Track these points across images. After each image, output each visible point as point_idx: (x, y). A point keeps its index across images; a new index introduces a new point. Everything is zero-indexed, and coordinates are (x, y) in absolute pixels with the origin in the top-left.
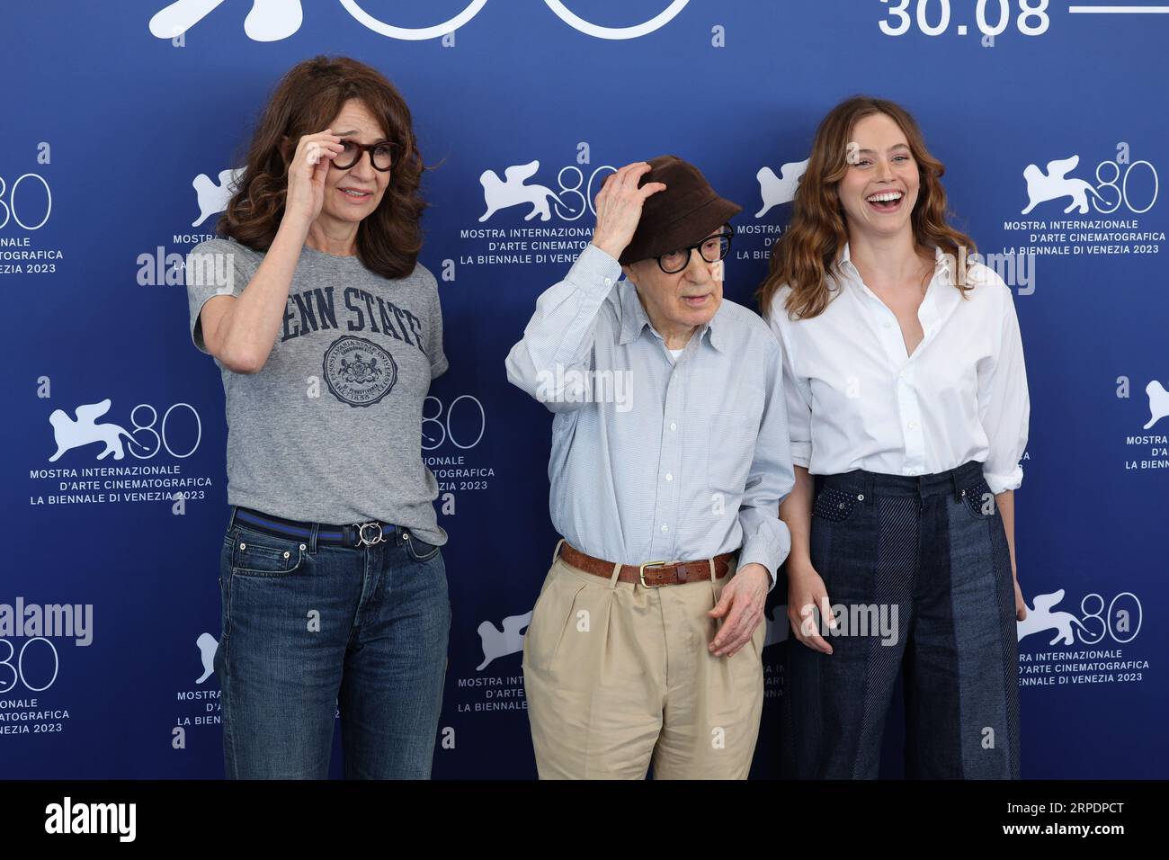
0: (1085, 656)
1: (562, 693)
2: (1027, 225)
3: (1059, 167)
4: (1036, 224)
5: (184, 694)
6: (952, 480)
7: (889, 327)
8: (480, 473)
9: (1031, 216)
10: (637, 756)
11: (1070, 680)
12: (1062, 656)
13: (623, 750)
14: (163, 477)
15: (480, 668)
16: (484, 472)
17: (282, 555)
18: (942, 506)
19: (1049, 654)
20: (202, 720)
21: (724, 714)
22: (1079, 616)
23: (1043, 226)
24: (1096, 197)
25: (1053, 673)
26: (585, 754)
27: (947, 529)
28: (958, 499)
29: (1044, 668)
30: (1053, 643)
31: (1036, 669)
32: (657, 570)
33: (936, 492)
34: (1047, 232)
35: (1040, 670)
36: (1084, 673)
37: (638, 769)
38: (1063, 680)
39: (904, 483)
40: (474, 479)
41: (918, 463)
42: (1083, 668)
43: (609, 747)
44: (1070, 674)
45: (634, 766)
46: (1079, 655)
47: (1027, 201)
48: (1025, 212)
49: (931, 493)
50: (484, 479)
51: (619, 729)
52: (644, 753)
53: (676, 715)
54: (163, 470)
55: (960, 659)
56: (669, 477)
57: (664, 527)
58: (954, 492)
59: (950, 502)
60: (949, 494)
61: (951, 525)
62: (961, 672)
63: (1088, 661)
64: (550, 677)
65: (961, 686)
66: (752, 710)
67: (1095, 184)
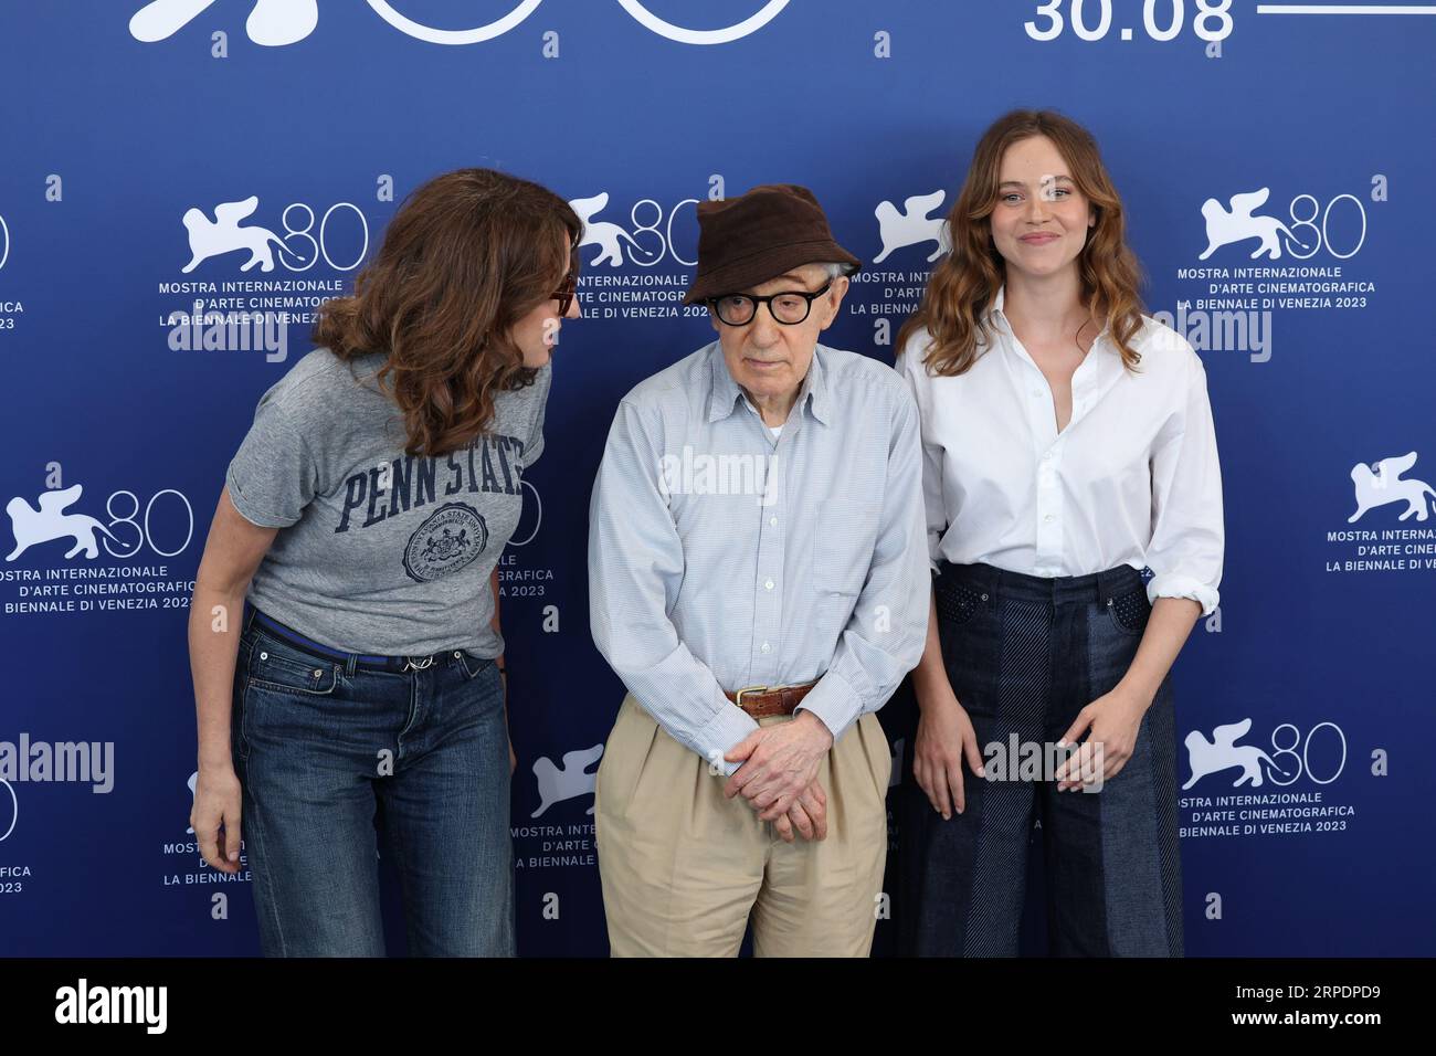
0: (1276, 800)
1: (640, 845)
2: (1206, 273)
3: (1245, 202)
4: (1217, 272)
5: (172, 846)
6: (1096, 585)
7: (1041, 395)
8: (536, 575)
9: (1211, 262)
10: (730, 923)
11: (1258, 829)
12: (1248, 800)
13: (713, 916)
14: (146, 580)
15: (536, 815)
16: (540, 575)
17: (312, 674)
18: (1081, 615)
19: (1232, 798)
20: (194, 879)
21: (841, 870)
22: (1270, 750)
23: (1226, 273)
24: (1290, 239)
25: (1237, 821)
26: (667, 920)
27: (1086, 644)
28: (1103, 609)
29: (1227, 815)
30: (1237, 784)
31: (1216, 816)
32: (757, 698)
33: (1075, 599)
34: (1229, 281)
35: (1221, 817)
36: (1274, 821)
37: (730, 939)
38: (1250, 830)
39: (1034, 585)
40: (529, 582)
41: (1053, 564)
42: (1274, 814)
43: (695, 912)
44: (1258, 822)
45: (727, 935)
46: (1270, 799)
47: (1206, 244)
48: (1203, 257)
49: (1068, 599)
50: (540, 583)
51: (709, 890)
52: (737, 919)
53: (782, 873)
54: (146, 571)
55: (1102, 804)
56: (770, 585)
57: (765, 646)
58: (1097, 600)
59: (1092, 612)
60: (1091, 602)
61: (1090, 641)
62: (1103, 819)
63: (1279, 807)
64: (626, 825)
65: (1104, 837)
66: (874, 866)
67: (1288, 222)
